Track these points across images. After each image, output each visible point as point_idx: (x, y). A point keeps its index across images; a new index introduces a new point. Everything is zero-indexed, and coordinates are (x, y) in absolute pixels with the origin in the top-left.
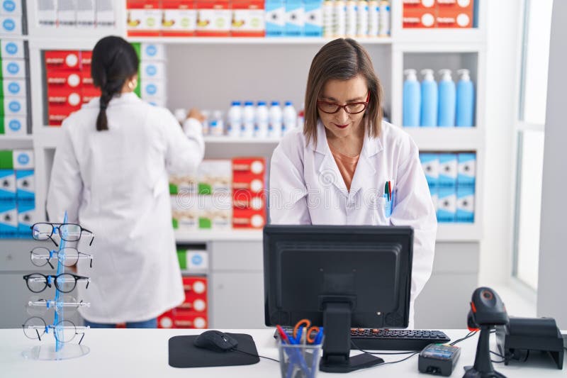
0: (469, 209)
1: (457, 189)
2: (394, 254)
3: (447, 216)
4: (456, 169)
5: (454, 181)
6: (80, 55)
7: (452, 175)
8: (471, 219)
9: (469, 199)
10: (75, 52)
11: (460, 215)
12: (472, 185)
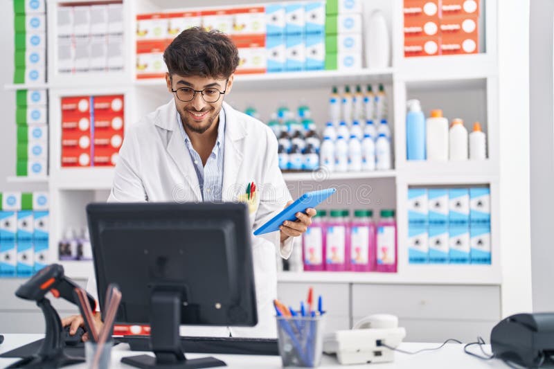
0: (485, 248)
1: (470, 226)
3: (461, 256)
4: (467, 205)
5: (466, 218)
6: (91, 100)
7: (464, 211)
8: (487, 260)
9: (485, 237)
10: (86, 98)
11: (475, 256)
12: (486, 222)
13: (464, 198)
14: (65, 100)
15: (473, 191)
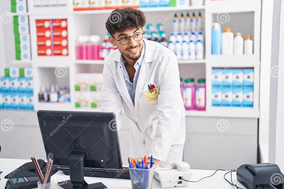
0: (250, 100)
1: (243, 89)
2: (102, 129)
3: (238, 103)
5: (241, 84)
6: (51, 21)
8: (251, 105)
9: (250, 94)
10: (48, 20)
11: (245, 103)
12: (251, 87)
13: (240, 74)
14: (38, 21)
15: (245, 71)
